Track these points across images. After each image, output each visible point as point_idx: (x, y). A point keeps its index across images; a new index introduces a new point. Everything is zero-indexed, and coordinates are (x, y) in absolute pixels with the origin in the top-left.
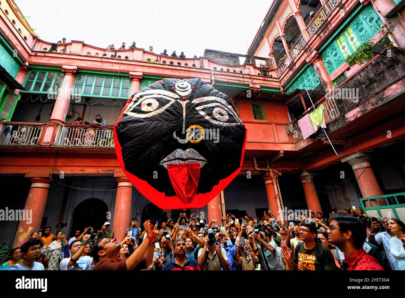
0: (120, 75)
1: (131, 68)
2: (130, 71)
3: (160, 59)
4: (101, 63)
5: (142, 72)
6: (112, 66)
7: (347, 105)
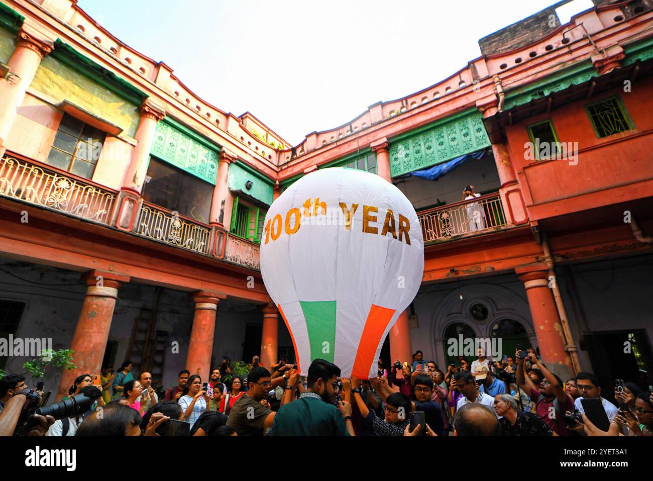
0: (361, 153)
1: (370, 138)
2: (370, 143)
3: (407, 103)
4: (338, 148)
5: (386, 137)
6: (350, 145)
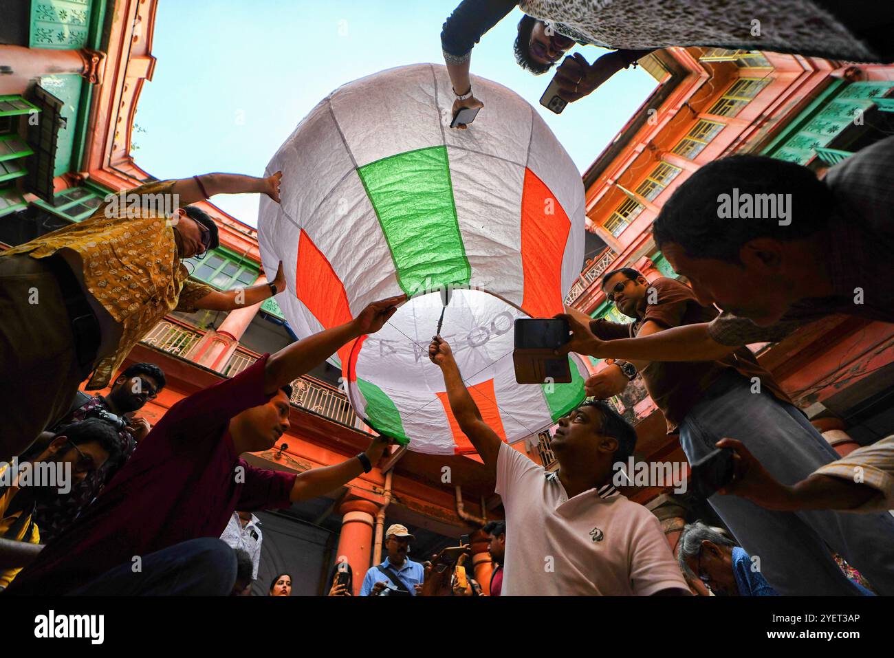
0: (244, 260)
7: (634, 392)
